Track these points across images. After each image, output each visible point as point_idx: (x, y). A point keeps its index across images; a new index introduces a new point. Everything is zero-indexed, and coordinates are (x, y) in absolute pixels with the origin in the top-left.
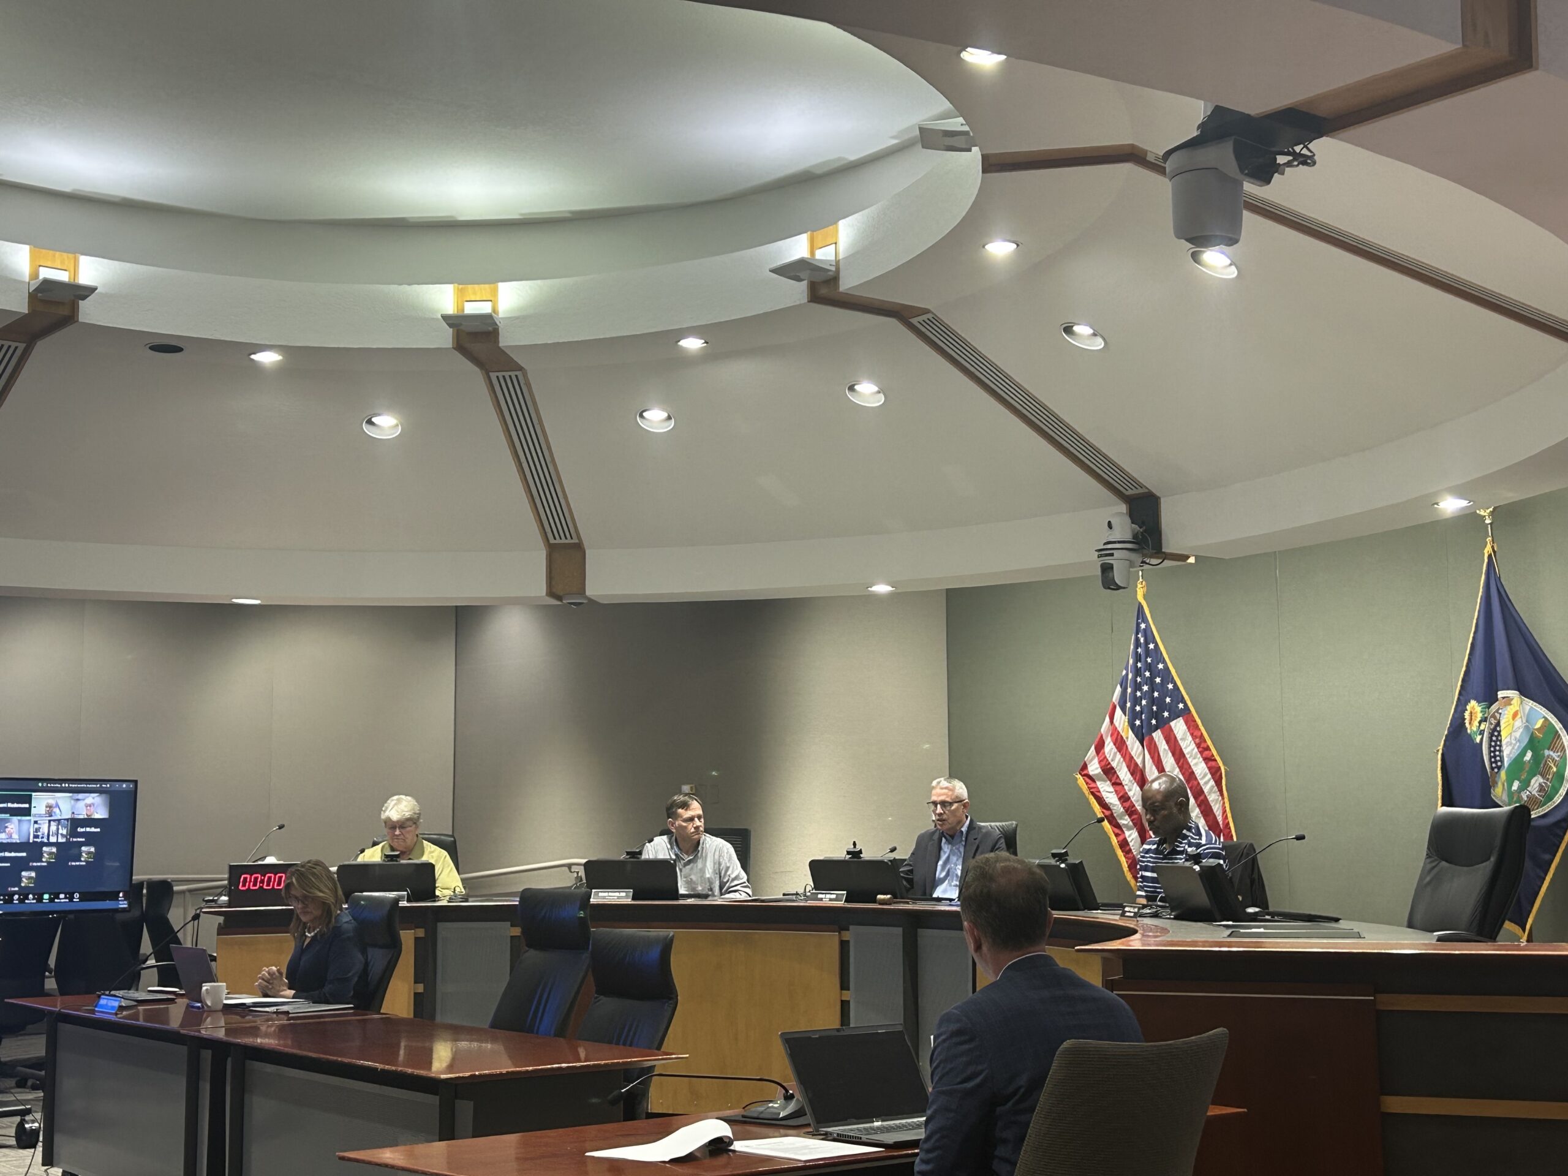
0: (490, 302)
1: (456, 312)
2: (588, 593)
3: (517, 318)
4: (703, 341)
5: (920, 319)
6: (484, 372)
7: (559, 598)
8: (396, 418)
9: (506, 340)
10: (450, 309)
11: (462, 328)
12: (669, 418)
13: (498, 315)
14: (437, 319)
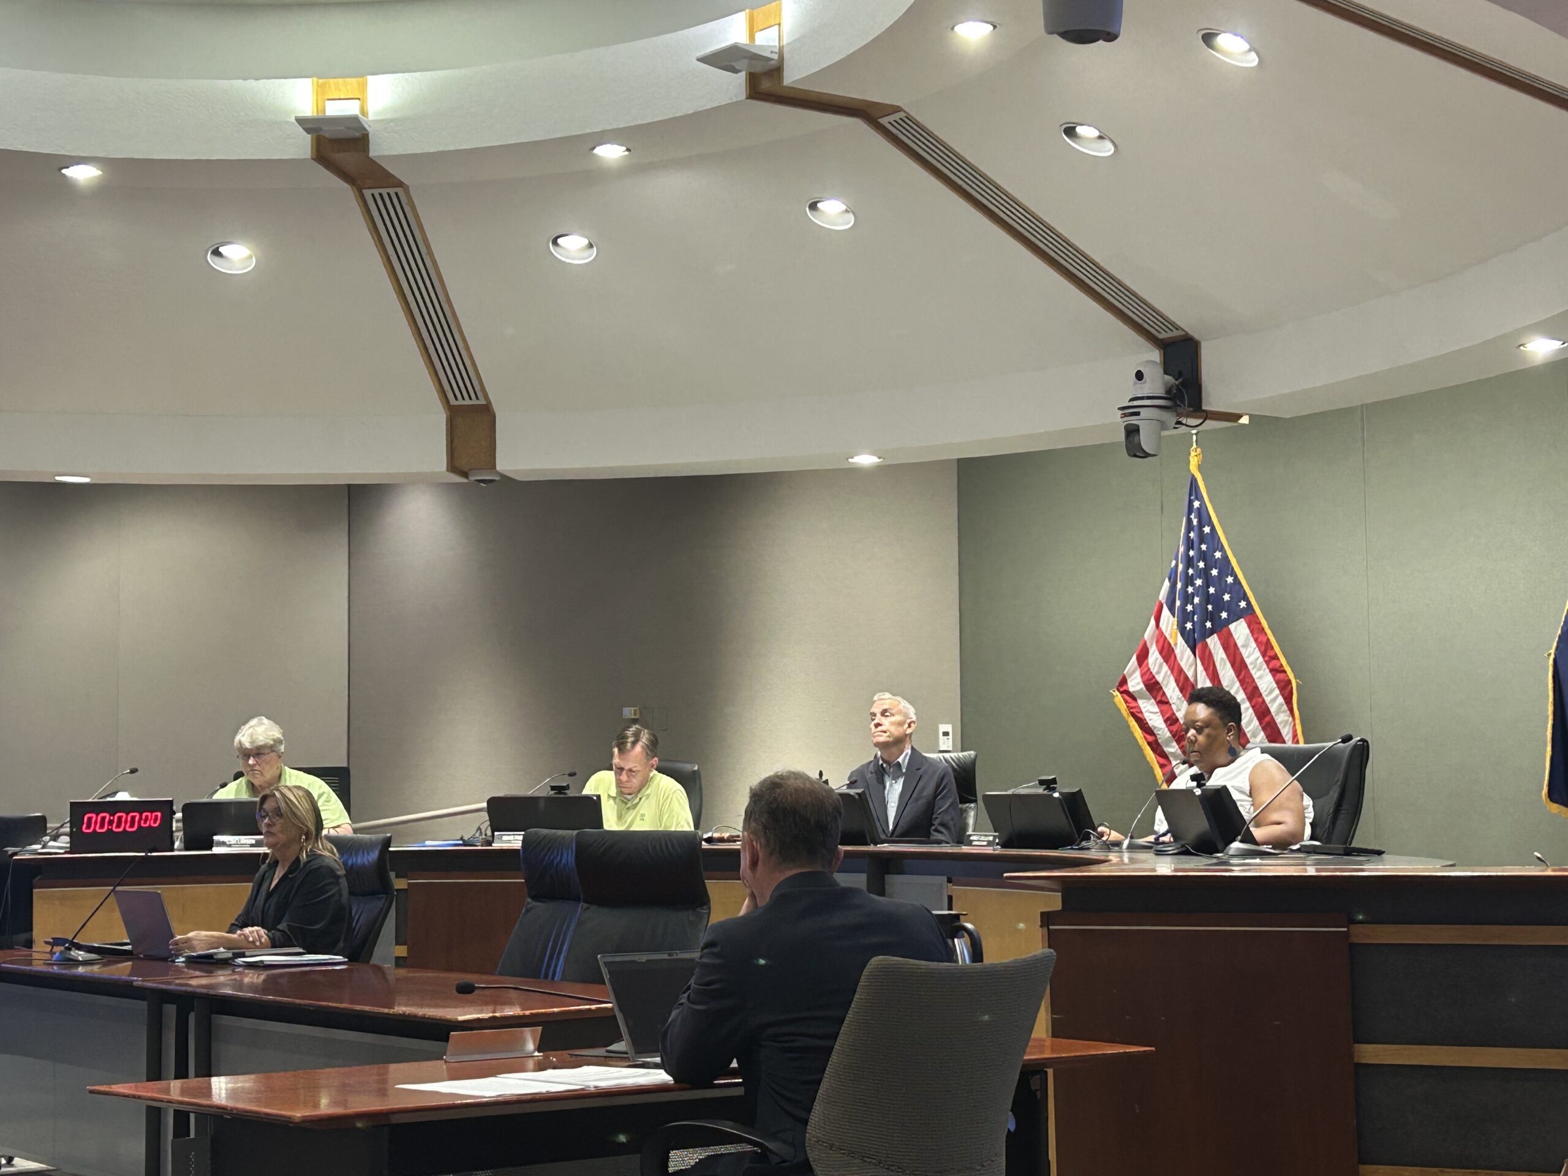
0: (358, 100)
1: (315, 114)
2: (499, 468)
3: (392, 121)
4: (625, 148)
5: (891, 118)
6: (355, 188)
7: (465, 475)
8: (250, 249)
9: (378, 149)
10: (308, 110)
11: (322, 133)
12: (591, 246)
13: (368, 118)
14: (292, 123)
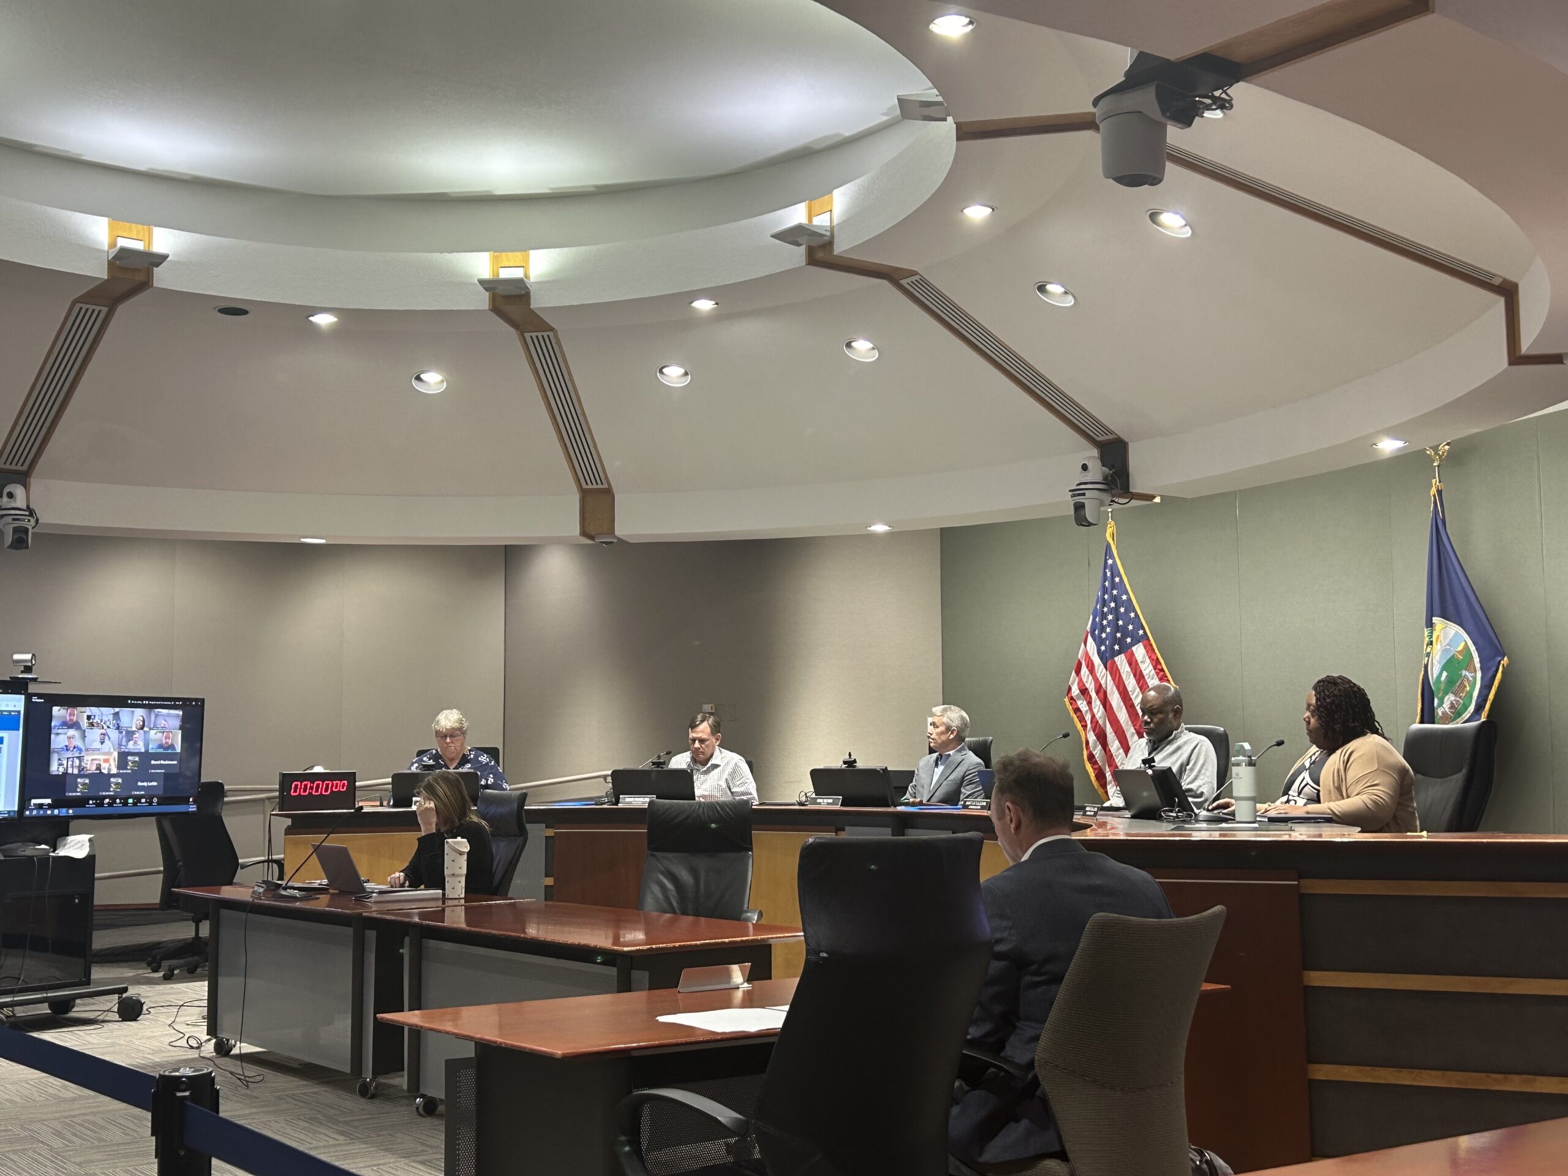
0: (522, 268)
1: (491, 277)
2: (617, 533)
3: (547, 282)
4: (714, 303)
5: (909, 280)
6: (518, 332)
7: (592, 538)
8: (442, 376)
9: (537, 303)
10: (487, 275)
11: (497, 291)
12: (686, 374)
13: (529, 280)
14: (476, 284)
